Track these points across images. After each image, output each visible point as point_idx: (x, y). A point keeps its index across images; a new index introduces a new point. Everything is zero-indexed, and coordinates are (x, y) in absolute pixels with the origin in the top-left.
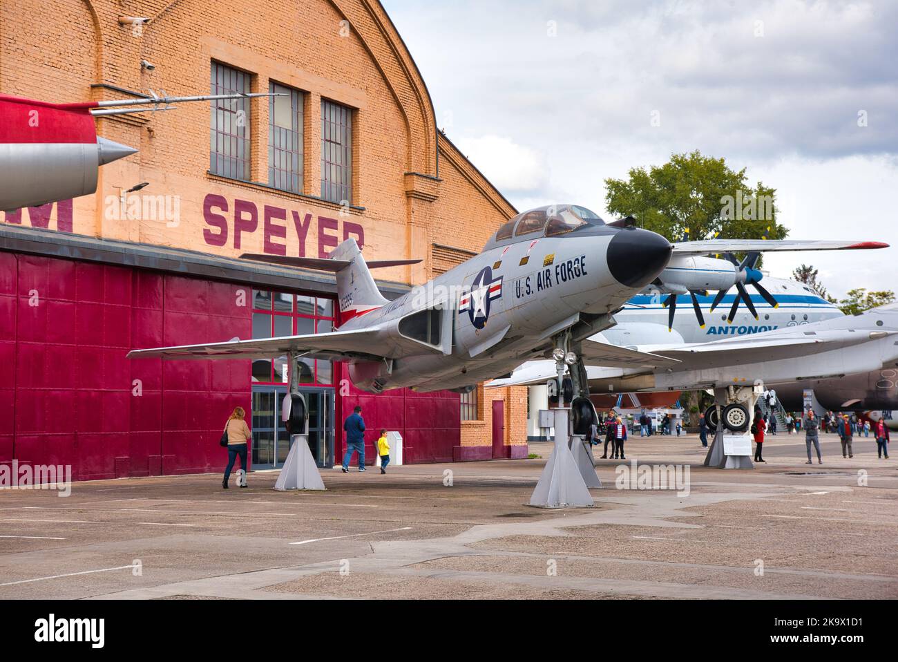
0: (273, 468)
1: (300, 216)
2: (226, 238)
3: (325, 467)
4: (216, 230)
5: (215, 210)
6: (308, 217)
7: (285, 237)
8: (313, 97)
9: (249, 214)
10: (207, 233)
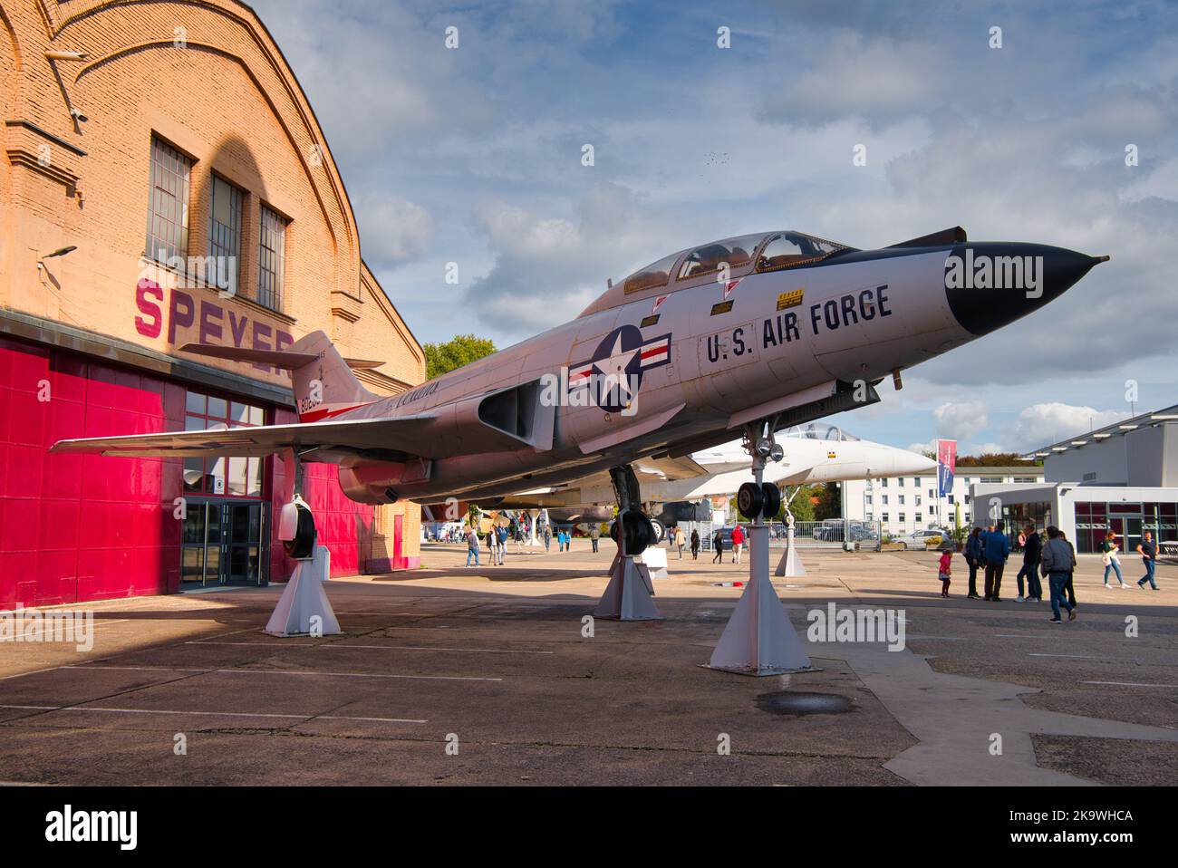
0: (202, 587)
1: (236, 317)
2: (159, 330)
3: (260, 586)
4: (149, 320)
5: (149, 297)
6: (244, 320)
7: (221, 337)
8: (253, 199)
9: (186, 307)
10: (139, 322)
